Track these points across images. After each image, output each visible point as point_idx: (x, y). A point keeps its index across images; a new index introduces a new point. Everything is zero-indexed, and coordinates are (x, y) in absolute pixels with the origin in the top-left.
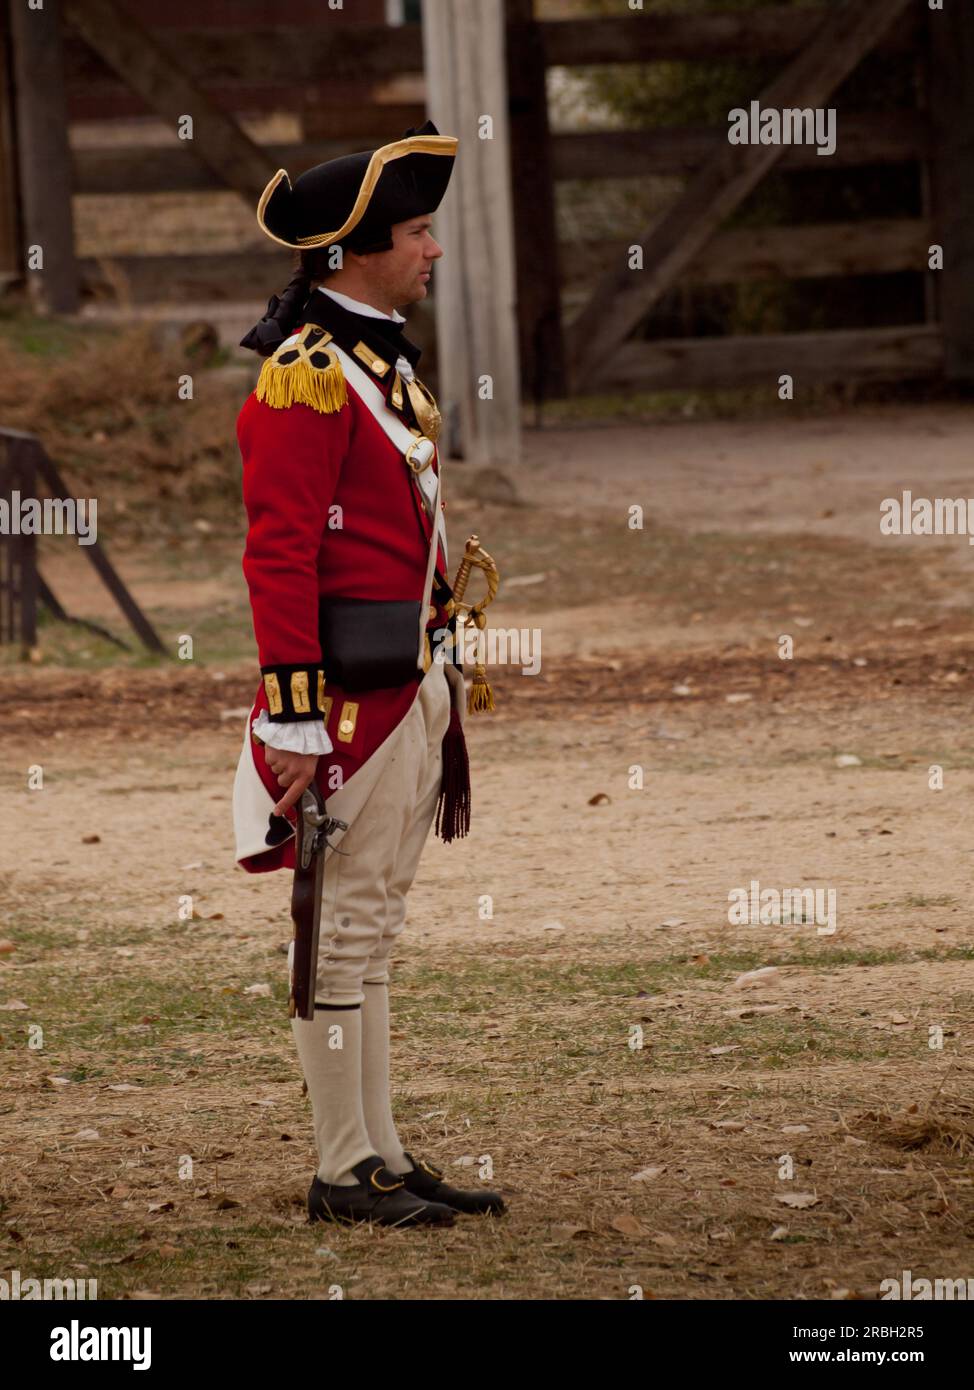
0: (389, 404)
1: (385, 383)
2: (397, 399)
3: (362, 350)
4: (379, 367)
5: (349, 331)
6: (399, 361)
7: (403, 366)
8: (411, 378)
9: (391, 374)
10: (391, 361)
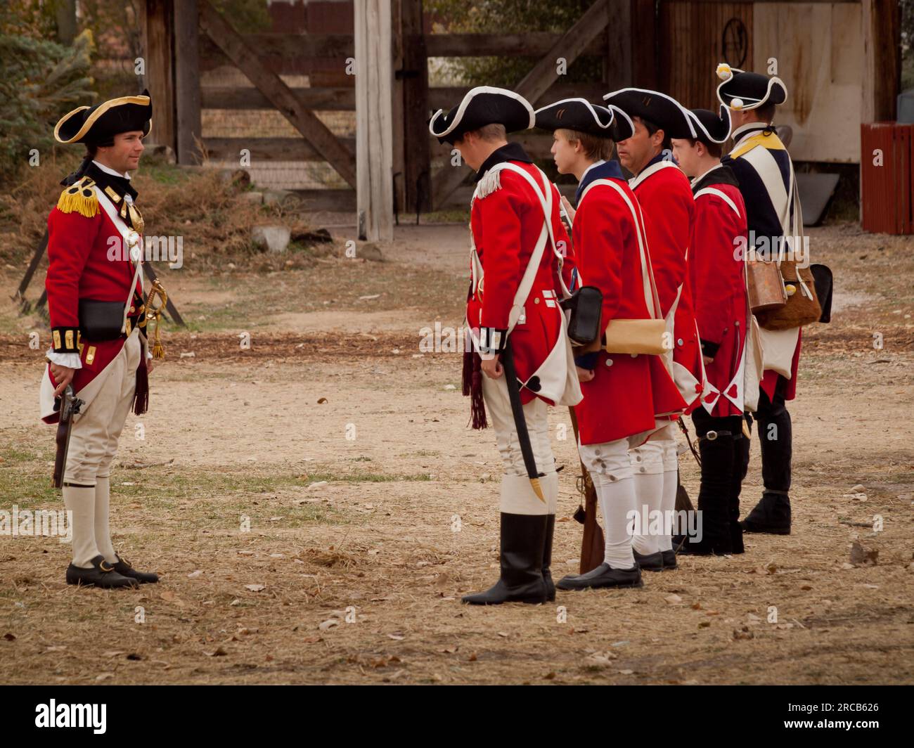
0: (119, 215)
1: (118, 206)
2: (124, 213)
3: (109, 190)
4: (117, 198)
5: (103, 181)
6: (126, 196)
7: (128, 198)
8: (131, 204)
9: (122, 202)
10: (122, 195)
